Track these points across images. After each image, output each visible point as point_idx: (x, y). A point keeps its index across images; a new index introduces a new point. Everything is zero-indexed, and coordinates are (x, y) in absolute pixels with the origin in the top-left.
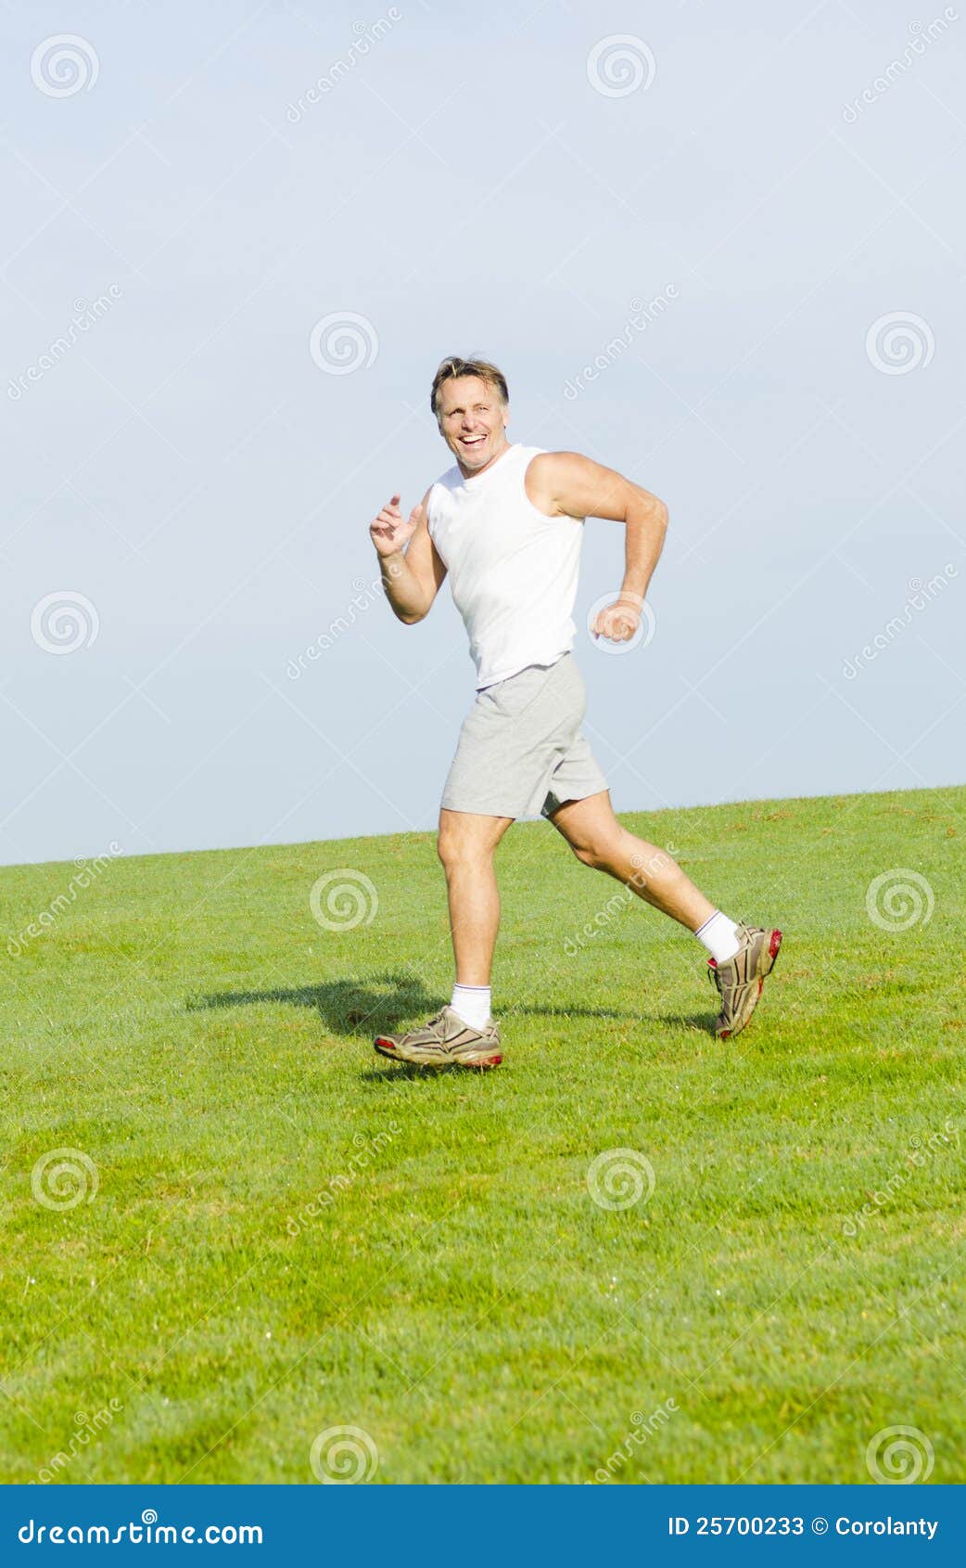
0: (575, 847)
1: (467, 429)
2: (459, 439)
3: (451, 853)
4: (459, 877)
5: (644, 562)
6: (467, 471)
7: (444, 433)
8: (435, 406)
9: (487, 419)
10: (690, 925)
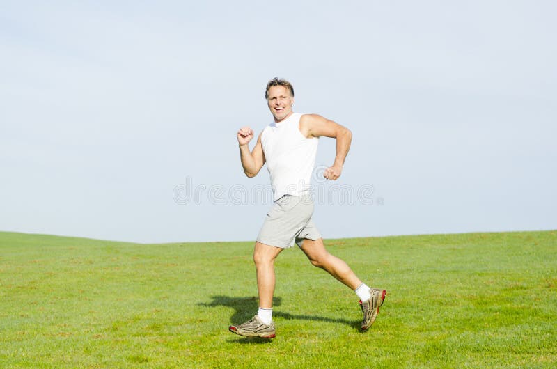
0: (311, 259)
1: (277, 105)
2: (275, 108)
3: (258, 259)
4: (261, 268)
5: (343, 151)
6: (277, 120)
7: (269, 106)
8: (267, 96)
9: (285, 101)
10: (352, 288)
